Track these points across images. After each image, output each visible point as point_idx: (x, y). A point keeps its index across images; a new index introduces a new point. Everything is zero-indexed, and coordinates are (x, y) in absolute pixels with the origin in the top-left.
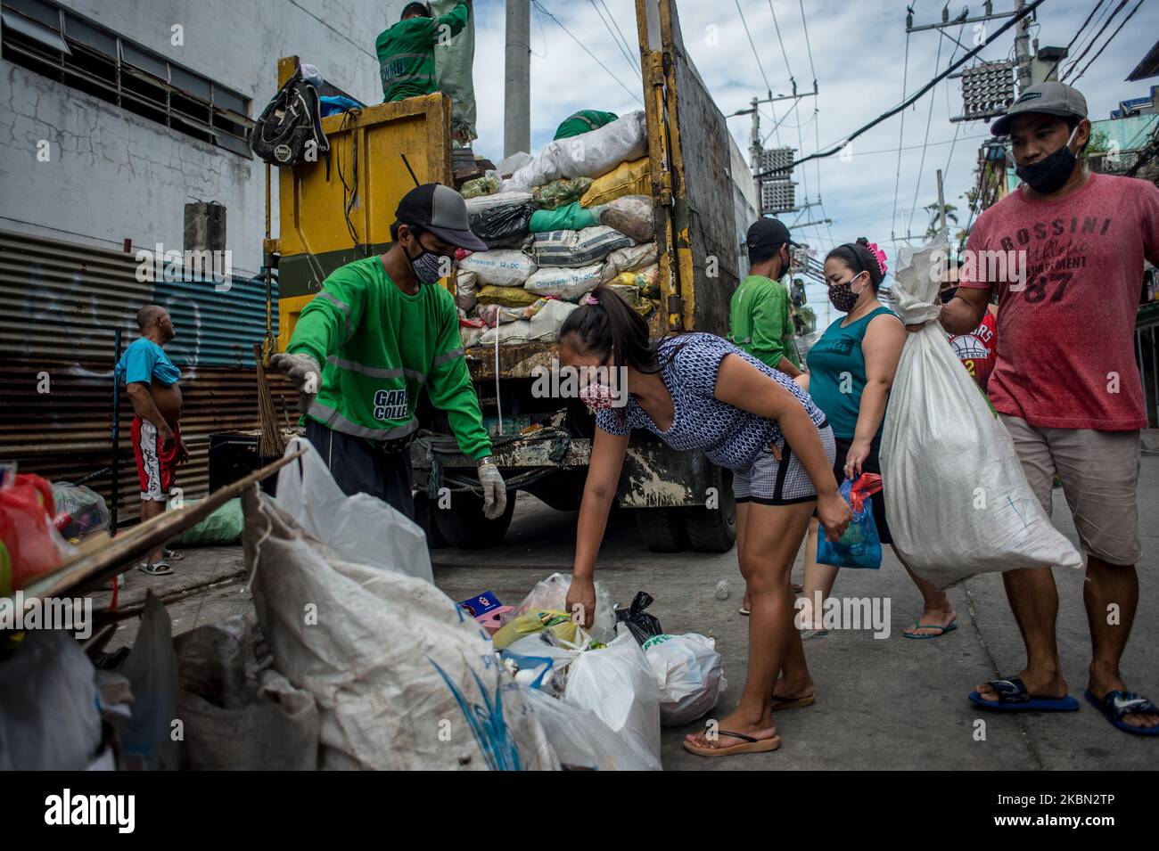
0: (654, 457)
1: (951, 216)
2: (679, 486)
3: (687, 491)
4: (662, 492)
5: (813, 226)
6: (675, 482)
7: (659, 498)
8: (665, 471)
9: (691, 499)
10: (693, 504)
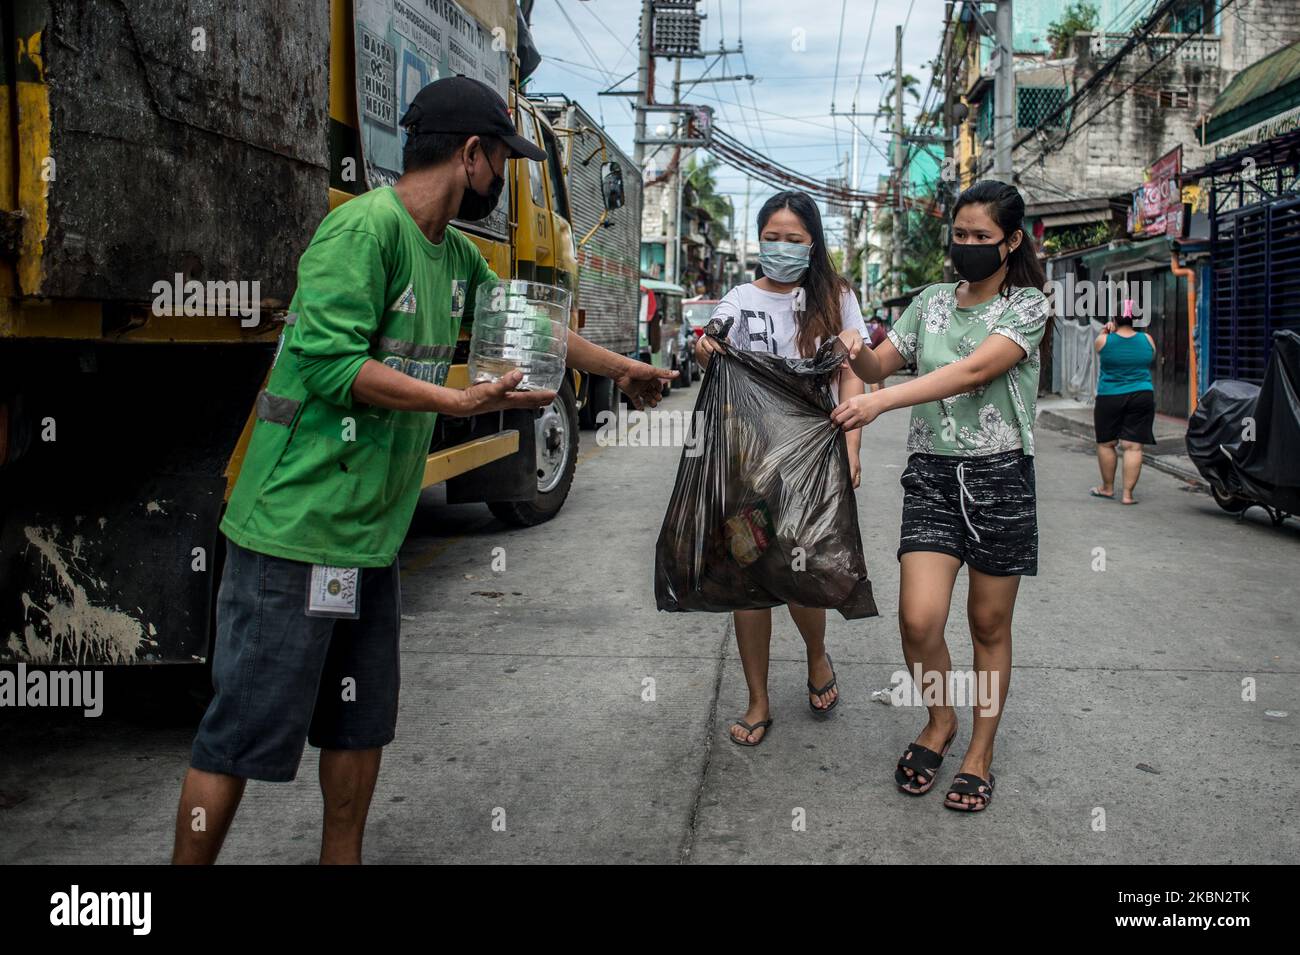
0: (84, 551)
1: (912, 91)
2: (130, 620)
3: (146, 631)
4: (90, 631)
5: (729, 83)
6: (123, 609)
7: (83, 644)
8: (103, 584)
9: (153, 650)
10: (158, 662)
